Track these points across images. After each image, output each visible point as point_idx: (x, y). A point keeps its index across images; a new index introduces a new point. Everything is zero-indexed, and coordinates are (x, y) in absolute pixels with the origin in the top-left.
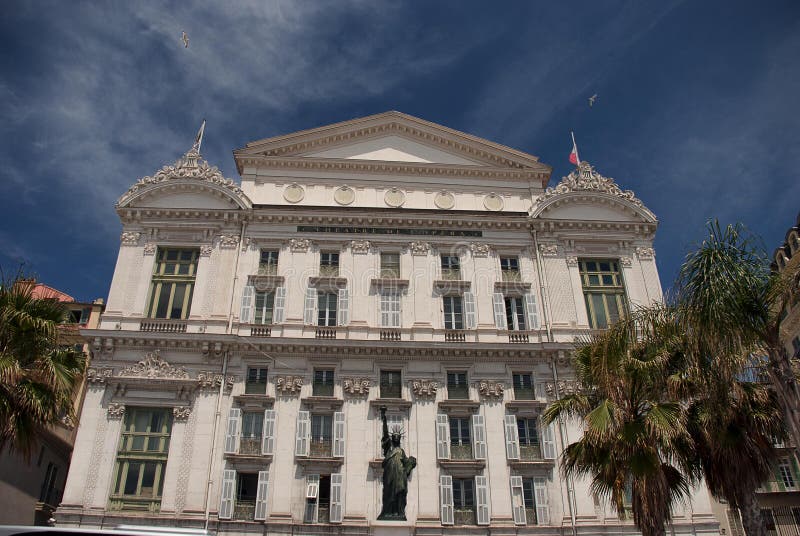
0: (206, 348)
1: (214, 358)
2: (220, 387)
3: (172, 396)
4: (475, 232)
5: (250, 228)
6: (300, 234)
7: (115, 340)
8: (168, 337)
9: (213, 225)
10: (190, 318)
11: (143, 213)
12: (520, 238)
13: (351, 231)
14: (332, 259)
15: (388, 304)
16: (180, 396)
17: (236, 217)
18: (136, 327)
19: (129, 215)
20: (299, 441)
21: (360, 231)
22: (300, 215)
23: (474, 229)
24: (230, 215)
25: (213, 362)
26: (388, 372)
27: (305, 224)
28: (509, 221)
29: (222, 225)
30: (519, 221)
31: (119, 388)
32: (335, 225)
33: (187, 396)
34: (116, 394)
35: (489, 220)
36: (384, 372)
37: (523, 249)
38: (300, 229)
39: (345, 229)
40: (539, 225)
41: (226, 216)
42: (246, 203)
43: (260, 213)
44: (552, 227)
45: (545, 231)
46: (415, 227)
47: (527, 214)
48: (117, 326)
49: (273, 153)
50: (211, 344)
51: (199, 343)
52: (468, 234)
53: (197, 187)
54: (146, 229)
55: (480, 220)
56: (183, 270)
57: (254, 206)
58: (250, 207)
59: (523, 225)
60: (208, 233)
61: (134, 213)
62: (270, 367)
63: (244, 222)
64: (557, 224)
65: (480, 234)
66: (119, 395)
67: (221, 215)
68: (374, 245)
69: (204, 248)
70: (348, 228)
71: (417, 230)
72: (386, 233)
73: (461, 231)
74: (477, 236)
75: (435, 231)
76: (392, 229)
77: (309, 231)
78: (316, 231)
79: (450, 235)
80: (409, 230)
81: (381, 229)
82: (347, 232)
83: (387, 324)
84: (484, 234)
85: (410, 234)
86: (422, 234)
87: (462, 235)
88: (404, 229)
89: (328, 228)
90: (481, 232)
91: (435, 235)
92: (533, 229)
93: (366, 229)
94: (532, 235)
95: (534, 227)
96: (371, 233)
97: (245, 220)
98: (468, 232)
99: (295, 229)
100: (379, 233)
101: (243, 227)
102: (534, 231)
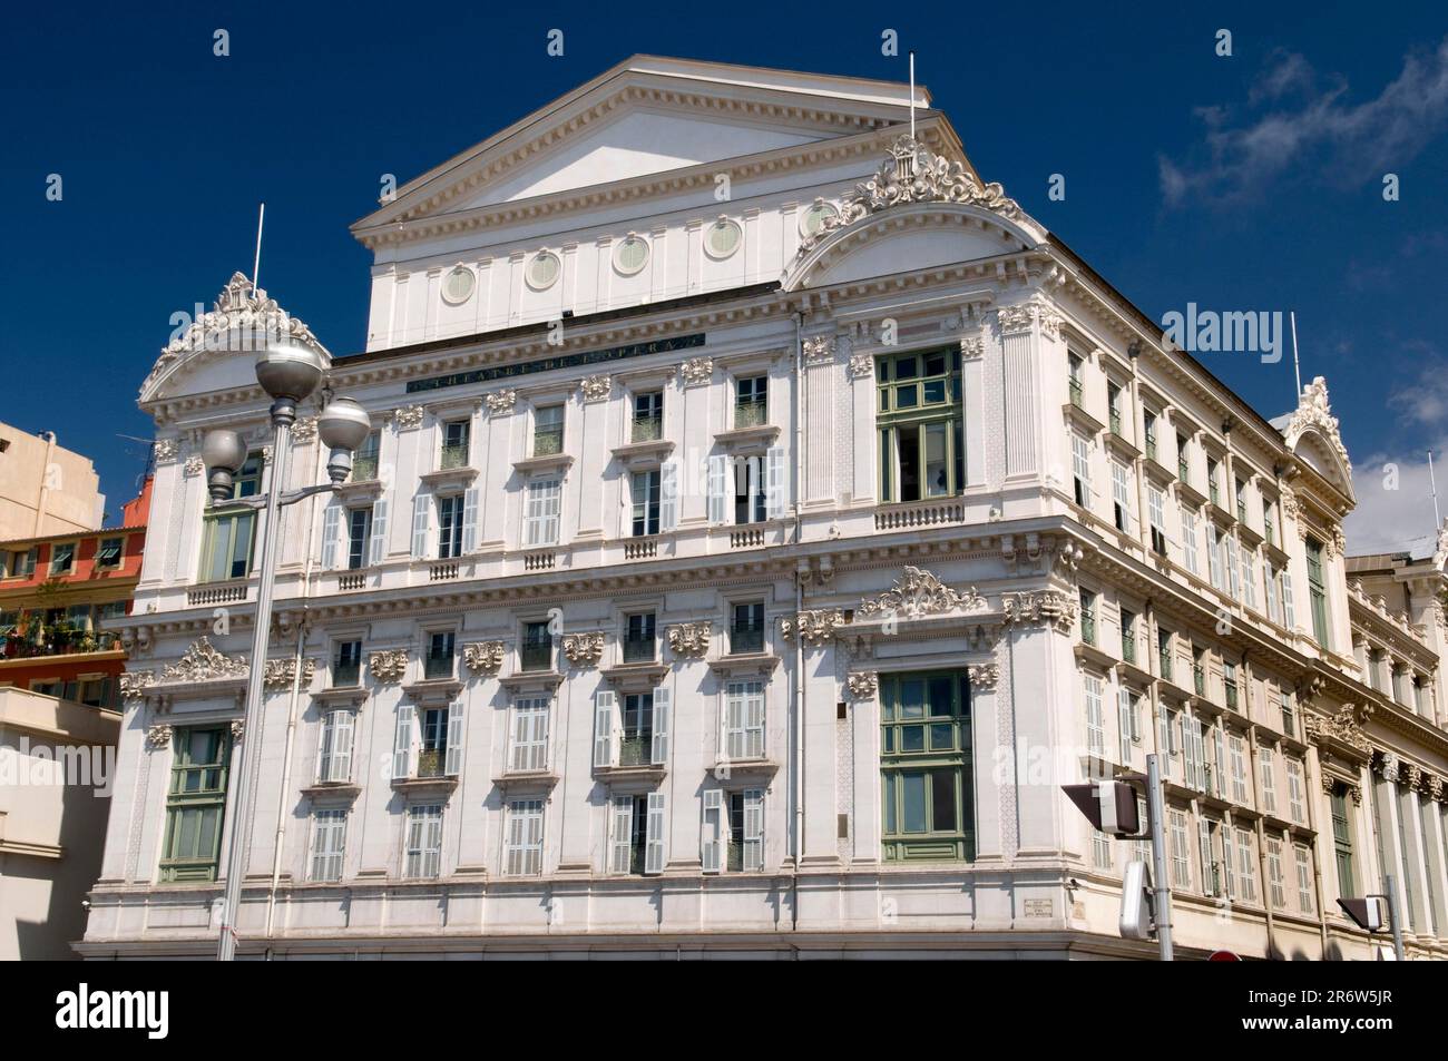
1: (284, 636)
4: (692, 339)
6: (411, 397)
7: (151, 629)
10: (250, 577)
11: (178, 406)
13: (487, 376)
15: (540, 504)
18: (182, 601)
19: (158, 412)
21: (502, 373)
22: (403, 364)
23: (690, 331)
27: (416, 376)
28: (746, 306)
30: (764, 302)
31: (161, 701)
32: (462, 370)
34: (158, 711)
35: (711, 312)
37: (776, 355)
38: (412, 388)
39: (478, 373)
46: (589, 349)
47: (777, 285)
48: (151, 606)
52: (680, 343)
54: (186, 432)
55: (694, 315)
59: (774, 307)
61: (166, 409)
65: (699, 340)
66: (163, 711)
68: (524, 395)
69: (267, 450)
70: (484, 372)
71: (595, 352)
72: (543, 369)
73: (667, 341)
74: (695, 345)
75: (622, 348)
76: (554, 360)
77: (424, 389)
78: (434, 387)
79: (649, 353)
80: (581, 356)
81: (536, 363)
82: (481, 380)
83: (536, 542)
84: (708, 340)
85: (583, 363)
86: (602, 360)
87: (669, 350)
88: (572, 357)
89: (453, 376)
90: (703, 335)
91: (623, 356)
92: (795, 310)
93: (512, 367)
94: (795, 323)
95: (796, 306)
96: (519, 373)
97: (326, 388)
98: (679, 339)
99: (403, 389)
100: (531, 372)
101: (326, 401)
102: (796, 315)
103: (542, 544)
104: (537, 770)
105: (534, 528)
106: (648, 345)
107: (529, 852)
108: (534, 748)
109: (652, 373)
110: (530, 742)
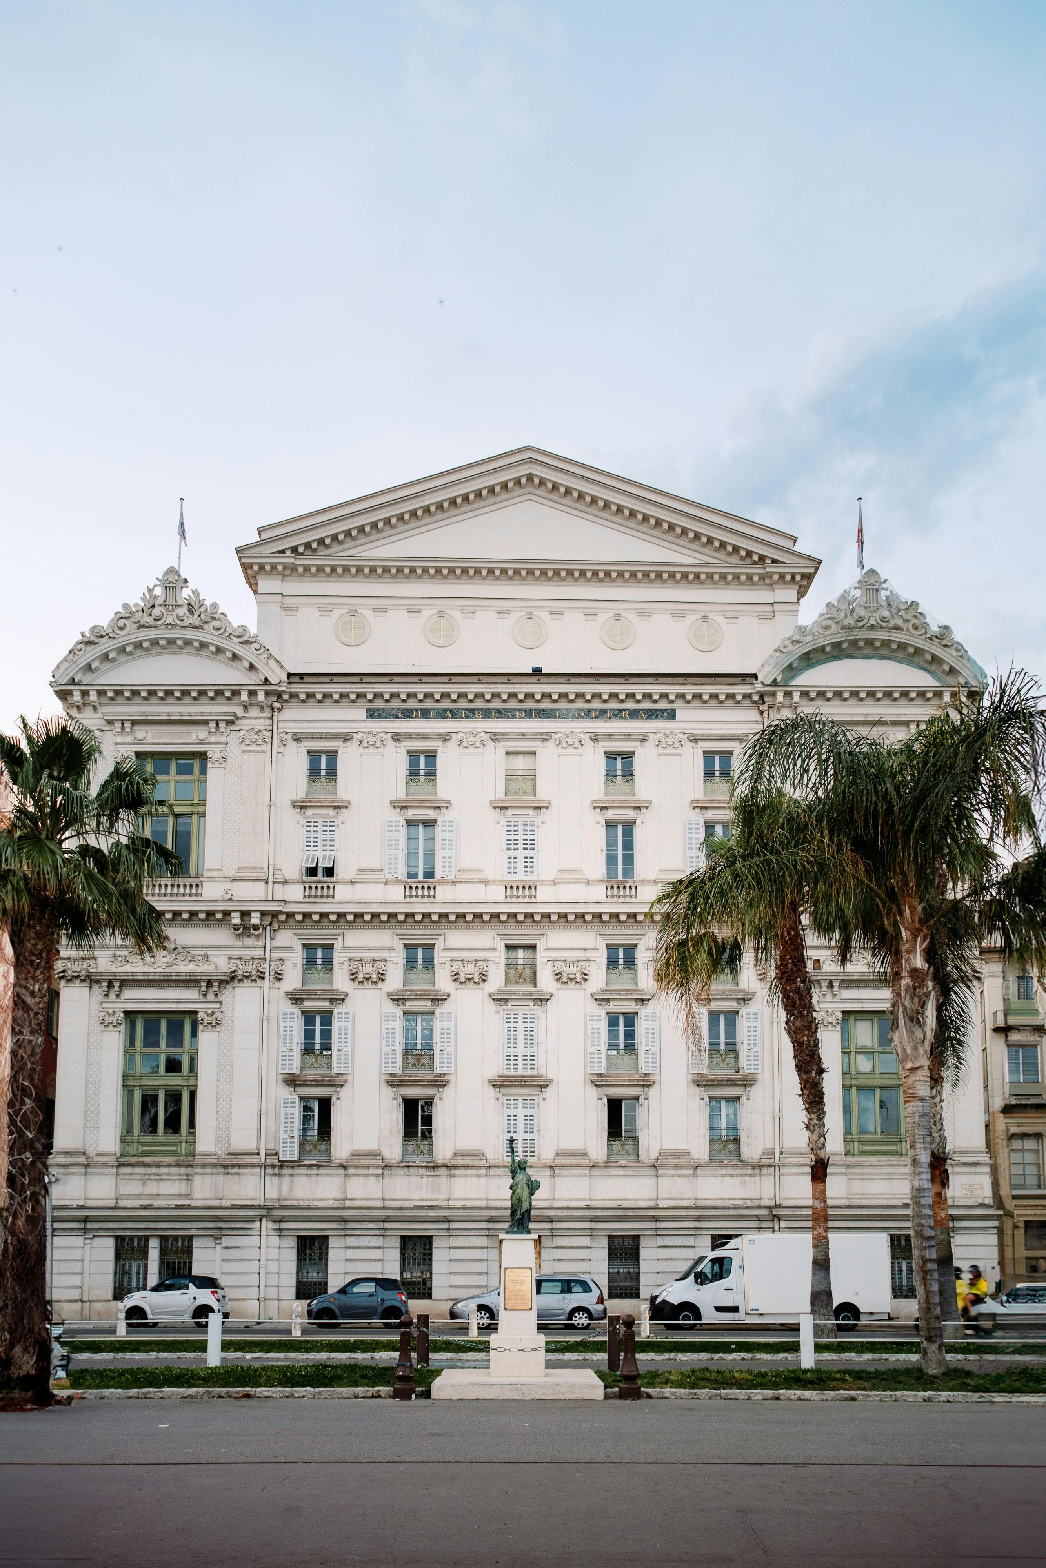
0: (238, 921)
3: (193, 994)
4: (663, 711)
5: (287, 714)
6: (371, 723)
8: (176, 907)
9: (225, 714)
10: (204, 874)
11: (100, 694)
12: (740, 720)
13: (454, 715)
14: (427, 765)
15: (516, 842)
16: (205, 995)
17: (261, 696)
19: (76, 697)
21: (471, 713)
22: (369, 690)
23: (663, 704)
24: (252, 693)
25: (249, 941)
26: (516, 949)
27: (379, 704)
28: (723, 690)
29: (239, 711)
30: (740, 690)
31: (110, 986)
32: (429, 705)
34: (106, 996)
35: (689, 690)
36: (510, 948)
37: (743, 739)
38: (372, 714)
39: (445, 710)
40: (774, 694)
41: (244, 697)
42: (278, 671)
43: (301, 689)
44: (797, 698)
45: (784, 706)
46: (564, 705)
47: (755, 676)
50: (245, 916)
51: (224, 916)
52: (652, 714)
54: (110, 722)
55: (673, 690)
56: (183, 791)
57: (290, 675)
58: (284, 677)
59: (748, 696)
60: (217, 725)
61: (84, 695)
62: (338, 945)
63: (276, 705)
64: (805, 696)
65: (671, 715)
66: (112, 996)
67: (236, 693)
68: (496, 739)
69: (213, 752)
70: (449, 711)
71: (568, 710)
72: (514, 717)
73: (640, 710)
74: (667, 718)
75: (594, 710)
76: (526, 711)
77: (386, 718)
78: (397, 717)
79: (621, 718)
80: (553, 711)
81: (507, 710)
82: (447, 717)
83: (515, 874)
84: (679, 714)
85: (555, 717)
86: (574, 718)
87: (644, 718)
88: (544, 710)
89: (417, 710)
90: (674, 711)
91: (596, 718)
92: (764, 703)
93: (481, 710)
94: (762, 713)
95: (766, 699)
96: (489, 717)
97: (277, 701)
98: (651, 710)
99: (361, 714)
100: (501, 718)
101: (275, 714)
102: (764, 707)
103: (521, 876)
104: (529, 1073)
105: (512, 863)
106: (621, 711)
107: (525, 1140)
108: (525, 1054)
109: (628, 738)
110: (520, 1049)
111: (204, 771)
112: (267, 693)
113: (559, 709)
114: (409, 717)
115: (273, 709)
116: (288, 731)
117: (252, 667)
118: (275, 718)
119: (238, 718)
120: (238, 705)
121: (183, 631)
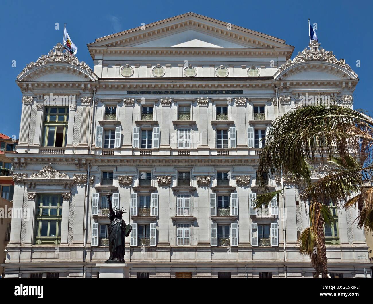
0: (77, 162)
1: (82, 167)
2: (86, 182)
3: (61, 188)
4: (238, 91)
5: (98, 93)
6: (129, 96)
7: (26, 159)
8: (55, 156)
9: (76, 92)
10: (66, 146)
11: (33, 85)
12: (267, 93)
13: (160, 93)
14: (149, 110)
16: (65, 187)
17: (89, 86)
18: (37, 151)
19: (25, 86)
20: (132, 209)
21: (166, 92)
22: (128, 84)
23: (238, 89)
24: (85, 85)
25: (81, 169)
26: (182, 172)
27: (132, 89)
28: (260, 83)
29: (81, 91)
30: (267, 83)
31: (31, 184)
32: (150, 89)
33: (69, 188)
34: (30, 187)
35: (248, 83)
36: (180, 173)
38: (129, 93)
39: (156, 91)
40: (280, 84)
41: (83, 86)
42: (95, 77)
43: (103, 84)
44: (288, 85)
45: (283, 88)
46: (200, 89)
47: (273, 77)
48: (26, 151)
49: (112, 45)
50: (79, 160)
51: (73, 160)
53: (64, 68)
54: (36, 95)
55: (242, 83)
56: (61, 118)
57: (99, 79)
58: (97, 79)
61: (27, 85)
62: (115, 171)
63: (94, 89)
64: (291, 84)
65: (241, 92)
66: (32, 188)
67: (80, 85)
68: (175, 101)
70: (159, 91)
71: (202, 91)
72: (182, 93)
73: (229, 91)
75: (213, 91)
76: (186, 91)
77: (134, 94)
78: (139, 94)
79: (222, 93)
80: (197, 91)
81: (179, 91)
82: (157, 94)
84: (244, 92)
86: (205, 93)
87: (230, 93)
88: (193, 91)
89: (146, 91)
90: (242, 91)
91: (213, 93)
92: (276, 87)
93: (170, 91)
94: (275, 91)
95: (277, 86)
96: (173, 94)
97: (95, 88)
98: (234, 91)
99: (126, 93)
100: (177, 94)
101: (94, 92)
102: (277, 89)
106: (222, 91)
109: (225, 100)
110: (184, 207)
111: (68, 112)
112: (91, 85)
113: (199, 91)
114: (143, 94)
115: (93, 91)
116: (99, 98)
117: (86, 76)
118: (94, 94)
119: (81, 94)
120: (81, 89)
121: (62, 64)
